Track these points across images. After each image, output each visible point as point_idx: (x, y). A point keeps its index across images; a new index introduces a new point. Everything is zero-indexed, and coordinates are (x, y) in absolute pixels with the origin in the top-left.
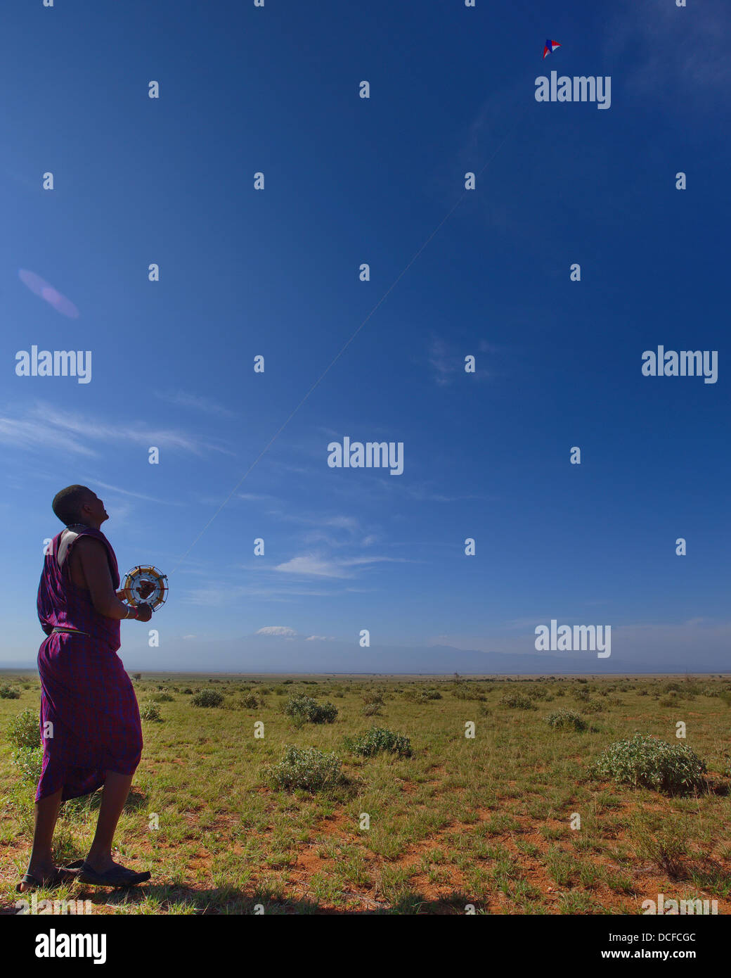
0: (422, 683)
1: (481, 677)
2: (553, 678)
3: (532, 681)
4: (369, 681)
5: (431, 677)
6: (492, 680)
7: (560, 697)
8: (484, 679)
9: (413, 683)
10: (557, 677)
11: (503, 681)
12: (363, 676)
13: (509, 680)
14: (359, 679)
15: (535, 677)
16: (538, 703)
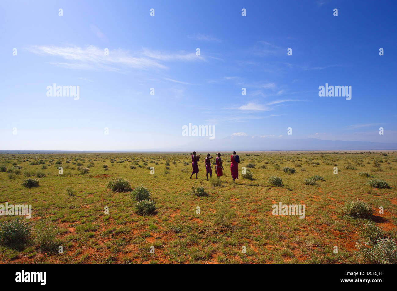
0: (303, 154)
1: (331, 152)
2: (370, 152)
3: (358, 153)
4: (279, 154)
5: (307, 152)
6: (337, 153)
7: (368, 164)
8: (333, 152)
9: (299, 154)
10: (372, 152)
11: (343, 153)
12: (276, 152)
13: (345, 153)
14: (275, 153)
15: (359, 151)
16: (358, 167)
